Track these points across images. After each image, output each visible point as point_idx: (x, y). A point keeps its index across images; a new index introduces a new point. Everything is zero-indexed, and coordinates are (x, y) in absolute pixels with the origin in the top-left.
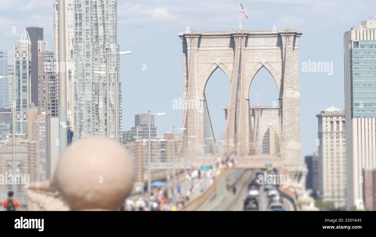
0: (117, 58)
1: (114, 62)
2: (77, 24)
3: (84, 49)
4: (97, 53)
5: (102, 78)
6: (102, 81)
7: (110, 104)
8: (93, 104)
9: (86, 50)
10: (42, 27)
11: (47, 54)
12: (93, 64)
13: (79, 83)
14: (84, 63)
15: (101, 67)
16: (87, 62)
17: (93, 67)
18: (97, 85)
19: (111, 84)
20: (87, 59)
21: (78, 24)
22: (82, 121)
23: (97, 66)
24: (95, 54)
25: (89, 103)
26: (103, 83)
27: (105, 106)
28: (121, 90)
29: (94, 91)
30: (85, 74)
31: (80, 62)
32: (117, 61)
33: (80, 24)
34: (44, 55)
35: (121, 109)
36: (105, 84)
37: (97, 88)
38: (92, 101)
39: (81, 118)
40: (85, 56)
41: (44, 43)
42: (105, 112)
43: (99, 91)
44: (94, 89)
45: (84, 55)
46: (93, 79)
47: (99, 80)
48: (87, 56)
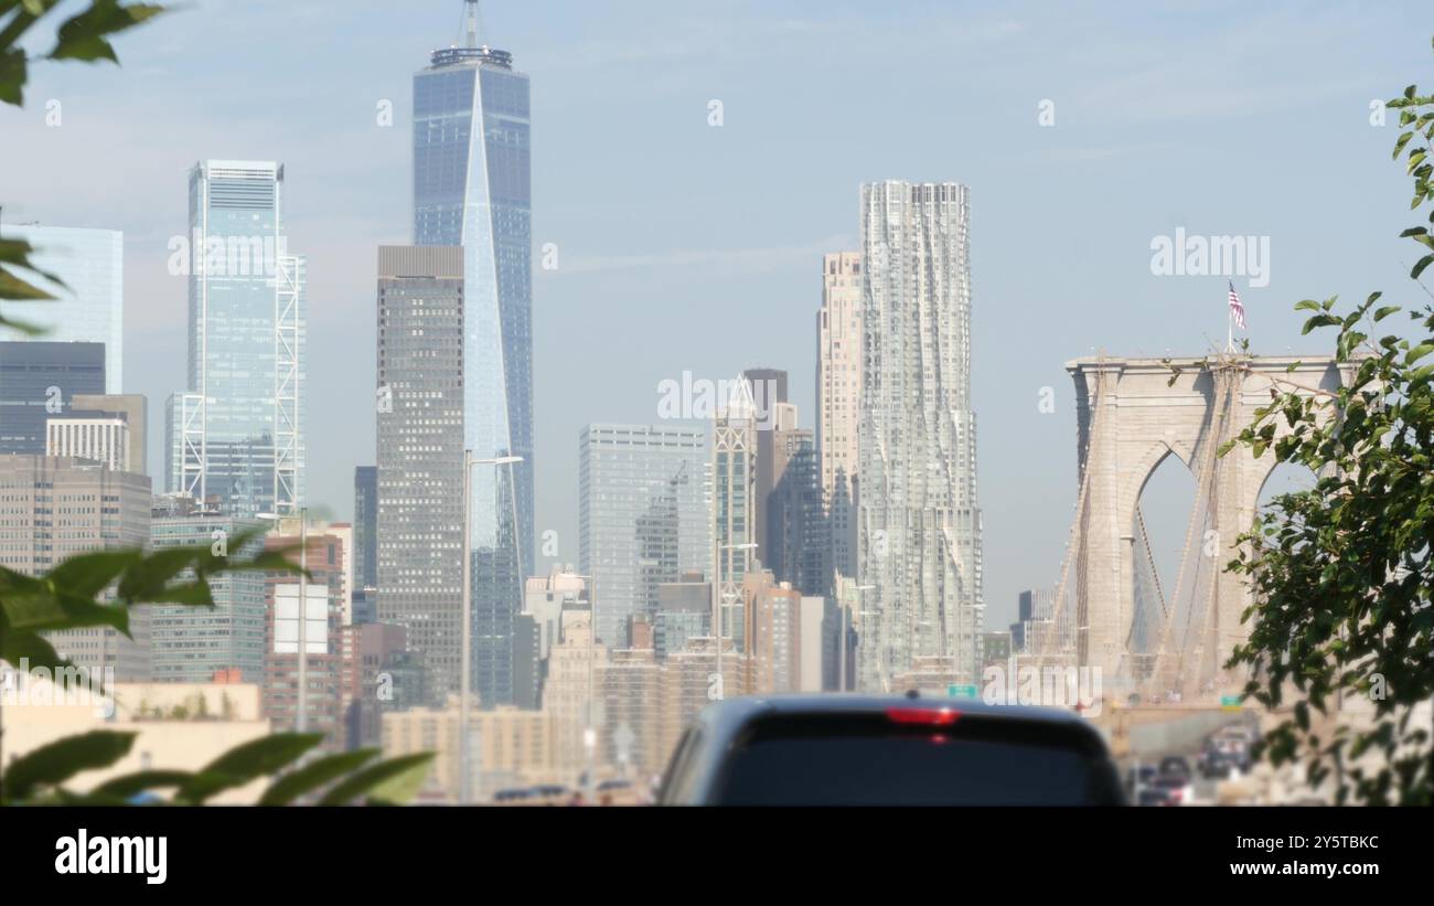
0: (970, 447)
1: (961, 456)
2: (870, 361)
3: (886, 424)
4: (919, 434)
5: (931, 496)
6: (931, 504)
7: (953, 565)
8: (907, 563)
9: (891, 426)
10: (783, 369)
11: (796, 436)
12: (909, 461)
13: (873, 510)
14: (885, 460)
15: (928, 470)
16: (893, 457)
17: (909, 469)
18: (918, 515)
19: (955, 512)
20: (892, 449)
21: (873, 360)
22: (881, 605)
23: (919, 466)
24: (915, 435)
25: (898, 561)
26: (934, 510)
27: (939, 567)
28: (981, 527)
29: (911, 528)
30: (889, 486)
31: (877, 457)
32: (971, 455)
33: (878, 360)
34: (790, 440)
35: (979, 575)
36: (940, 512)
37: (919, 522)
38: (907, 554)
39: (878, 599)
40: (890, 440)
41: (790, 410)
42: (939, 583)
43: (923, 529)
44: (911, 524)
45: (886, 440)
46: (909, 500)
47: (925, 501)
48: (893, 440)
